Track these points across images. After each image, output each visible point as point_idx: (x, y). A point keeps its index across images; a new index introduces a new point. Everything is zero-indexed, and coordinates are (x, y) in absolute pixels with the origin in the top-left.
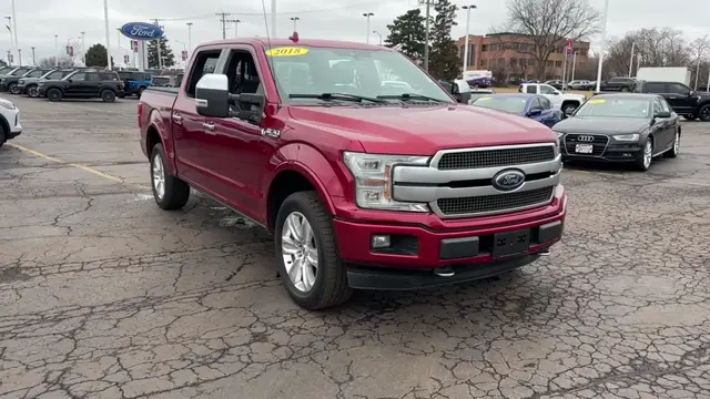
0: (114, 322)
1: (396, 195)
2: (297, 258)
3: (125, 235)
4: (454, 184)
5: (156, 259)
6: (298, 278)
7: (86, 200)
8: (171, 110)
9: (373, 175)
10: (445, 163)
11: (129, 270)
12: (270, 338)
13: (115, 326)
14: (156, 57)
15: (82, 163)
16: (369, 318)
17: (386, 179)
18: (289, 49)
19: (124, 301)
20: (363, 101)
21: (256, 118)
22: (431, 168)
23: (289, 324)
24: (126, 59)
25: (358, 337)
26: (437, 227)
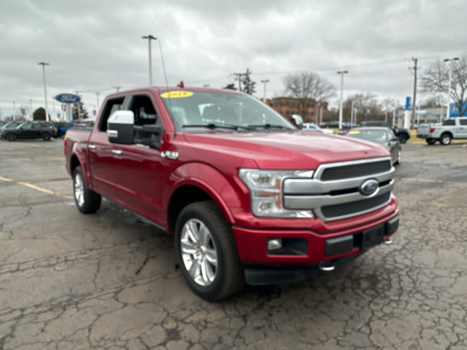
0: (41, 325)
1: (287, 204)
2: (195, 257)
3: (55, 236)
4: (333, 193)
5: (79, 256)
6: (198, 272)
7: (27, 208)
8: (88, 142)
9: (265, 188)
10: (327, 175)
11: (57, 268)
12: (182, 334)
13: (43, 330)
14: (77, 114)
15: (26, 181)
16: (261, 306)
17: (277, 191)
18: (178, 92)
19: (51, 300)
20: (239, 129)
21: (156, 144)
22: (315, 180)
23: (196, 317)
24: (59, 115)
25: (259, 328)
26: (321, 230)
